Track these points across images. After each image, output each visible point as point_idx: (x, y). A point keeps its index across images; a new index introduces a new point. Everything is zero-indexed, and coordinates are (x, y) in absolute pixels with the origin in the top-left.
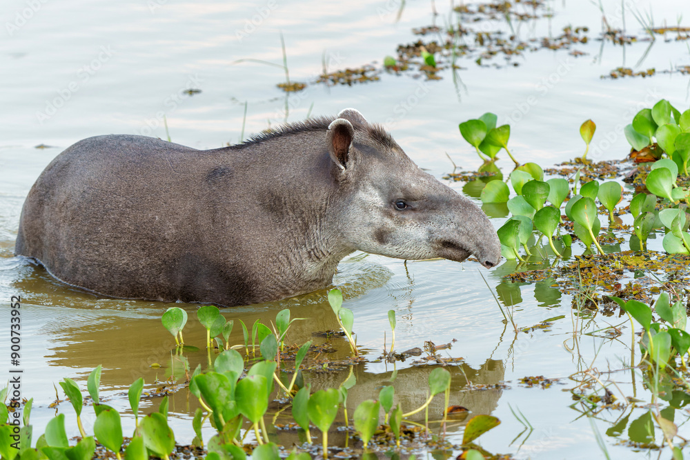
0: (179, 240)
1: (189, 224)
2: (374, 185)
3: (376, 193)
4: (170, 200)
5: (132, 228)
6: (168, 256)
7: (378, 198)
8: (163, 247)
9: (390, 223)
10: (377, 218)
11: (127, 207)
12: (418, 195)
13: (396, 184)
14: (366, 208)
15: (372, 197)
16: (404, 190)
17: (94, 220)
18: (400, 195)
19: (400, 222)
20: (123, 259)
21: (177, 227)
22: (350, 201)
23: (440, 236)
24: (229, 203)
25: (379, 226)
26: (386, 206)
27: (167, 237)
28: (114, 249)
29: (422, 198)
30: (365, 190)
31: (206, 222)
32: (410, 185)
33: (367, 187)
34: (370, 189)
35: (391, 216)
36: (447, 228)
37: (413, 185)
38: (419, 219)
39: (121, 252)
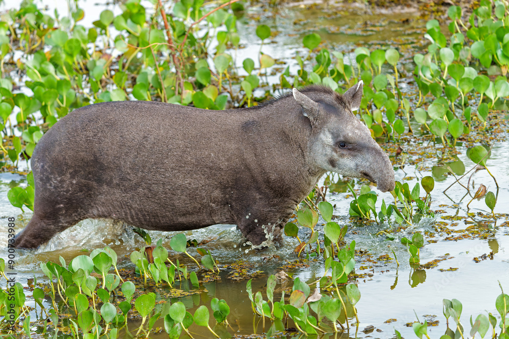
0: (231, 169)
1: (237, 158)
2: (329, 131)
3: (330, 136)
4: (219, 143)
5: (194, 161)
6: (223, 179)
7: (331, 140)
8: (219, 173)
9: (335, 156)
10: (329, 151)
11: (187, 147)
12: (352, 141)
13: (341, 132)
14: (324, 145)
15: (327, 138)
16: (344, 136)
17: (160, 155)
18: (342, 138)
19: (342, 156)
20: (187, 181)
21: (228, 160)
22: (317, 140)
23: (362, 169)
24: (264, 142)
25: (330, 157)
26: (334, 145)
27: (222, 167)
28: (178, 174)
29: (354, 143)
30: (324, 134)
31: (250, 156)
32: (348, 134)
33: (326, 132)
34: (327, 133)
35: (336, 152)
36: (365, 164)
37: (350, 134)
38: (352, 156)
39: (184, 176)
